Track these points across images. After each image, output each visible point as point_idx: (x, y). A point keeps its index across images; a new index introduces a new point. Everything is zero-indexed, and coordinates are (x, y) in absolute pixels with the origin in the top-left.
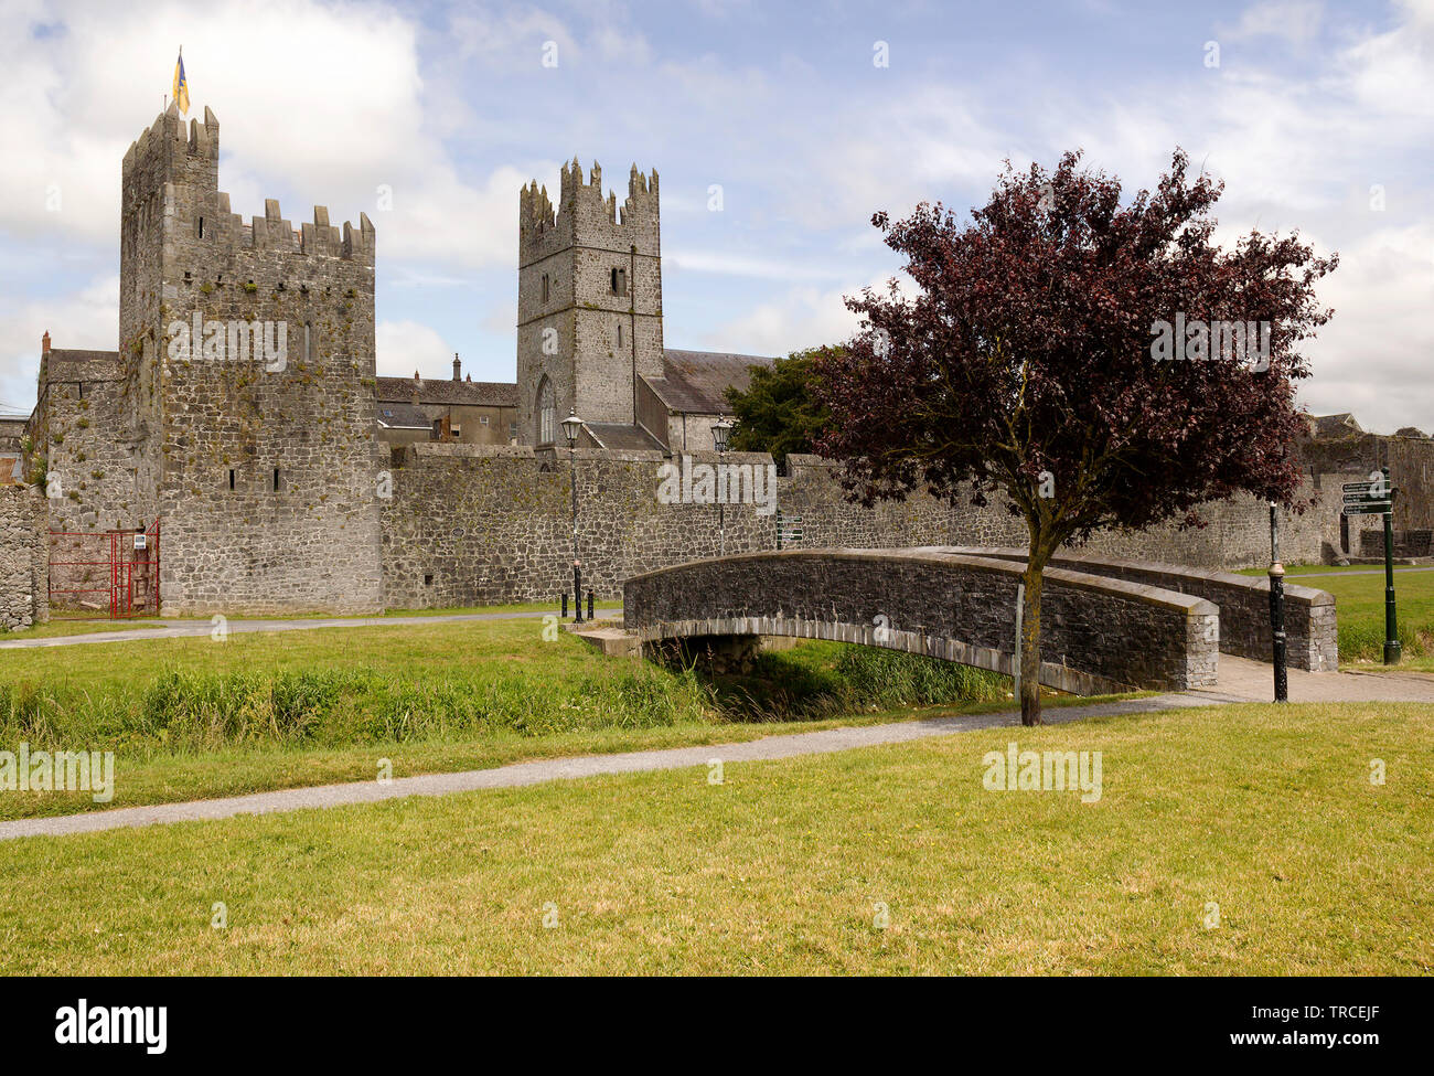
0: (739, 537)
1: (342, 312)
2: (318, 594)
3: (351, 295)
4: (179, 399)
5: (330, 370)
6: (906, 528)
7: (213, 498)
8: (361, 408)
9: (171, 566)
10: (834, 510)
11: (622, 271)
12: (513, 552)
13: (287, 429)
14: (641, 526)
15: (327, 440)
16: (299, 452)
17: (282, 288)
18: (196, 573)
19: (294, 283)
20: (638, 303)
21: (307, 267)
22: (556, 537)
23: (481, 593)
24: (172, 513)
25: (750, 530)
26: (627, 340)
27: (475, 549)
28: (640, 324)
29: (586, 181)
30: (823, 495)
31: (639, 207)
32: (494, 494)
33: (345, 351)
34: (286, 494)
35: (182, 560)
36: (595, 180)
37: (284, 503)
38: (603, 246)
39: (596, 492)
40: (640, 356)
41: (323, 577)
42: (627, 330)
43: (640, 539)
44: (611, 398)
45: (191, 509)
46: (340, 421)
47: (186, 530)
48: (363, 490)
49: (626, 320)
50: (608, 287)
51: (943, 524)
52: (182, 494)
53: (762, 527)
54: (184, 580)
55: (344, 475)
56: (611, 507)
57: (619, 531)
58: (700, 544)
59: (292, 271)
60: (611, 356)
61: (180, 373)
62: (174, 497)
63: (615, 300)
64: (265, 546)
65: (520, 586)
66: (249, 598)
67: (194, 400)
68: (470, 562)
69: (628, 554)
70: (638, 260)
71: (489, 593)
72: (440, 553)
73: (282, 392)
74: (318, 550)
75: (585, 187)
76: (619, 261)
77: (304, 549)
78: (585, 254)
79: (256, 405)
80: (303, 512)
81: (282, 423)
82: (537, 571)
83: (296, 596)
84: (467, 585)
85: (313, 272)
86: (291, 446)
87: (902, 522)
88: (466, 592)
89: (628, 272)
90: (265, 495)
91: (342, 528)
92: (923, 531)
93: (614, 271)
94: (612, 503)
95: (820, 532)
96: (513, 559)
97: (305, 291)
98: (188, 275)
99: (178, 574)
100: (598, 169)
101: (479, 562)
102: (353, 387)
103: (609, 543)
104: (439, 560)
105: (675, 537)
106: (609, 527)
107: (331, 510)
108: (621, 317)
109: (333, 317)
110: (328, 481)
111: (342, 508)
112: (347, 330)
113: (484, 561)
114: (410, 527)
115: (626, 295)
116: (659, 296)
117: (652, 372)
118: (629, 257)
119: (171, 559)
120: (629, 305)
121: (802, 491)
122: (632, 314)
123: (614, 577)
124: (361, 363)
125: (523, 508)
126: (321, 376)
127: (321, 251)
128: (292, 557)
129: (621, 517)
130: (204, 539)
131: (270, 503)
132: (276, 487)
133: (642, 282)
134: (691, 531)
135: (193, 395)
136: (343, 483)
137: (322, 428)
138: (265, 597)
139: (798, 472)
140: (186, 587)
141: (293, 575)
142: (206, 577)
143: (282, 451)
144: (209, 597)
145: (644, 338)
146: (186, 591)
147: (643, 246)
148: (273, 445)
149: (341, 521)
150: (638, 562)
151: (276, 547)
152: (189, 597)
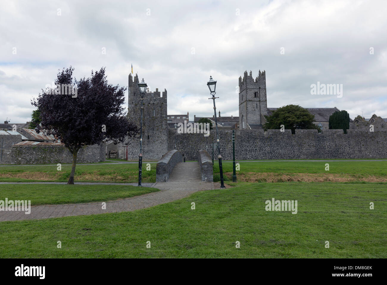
0: (254, 148)
1: (161, 107)
2: (156, 158)
3: (162, 104)
5: (158, 117)
6: (302, 146)
7: (137, 141)
8: (164, 124)
10: (280, 142)
11: (257, 92)
13: (150, 128)
14: (230, 145)
15: (158, 130)
16: (152, 132)
17: (149, 103)
18: (133, 153)
19: (152, 102)
20: (261, 99)
21: (154, 99)
22: (211, 147)
23: (194, 158)
25: (257, 146)
26: (258, 107)
27: (193, 150)
28: (261, 103)
29: (249, 75)
30: (277, 138)
31: (261, 78)
32: (197, 139)
33: (161, 114)
34: (150, 140)
35: (131, 151)
36: (251, 74)
37: (150, 141)
38: (253, 88)
40: (262, 110)
41: (157, 155)
42: (258, 104)
43: (230, 148)
44: (255, 119)
45: (133, 142)
46: (160, 127)
47: (132, 146)
48: (165, 139)
49: (258, 103)
50: (254, 96)
51: (314, 145)
52: (131, 140)
53: (261, 145)
54: (131, 155)
55: (161, 136)
56: (223, 142)
57: (225, 146)
58: (245, 149)
59: (151, 100)
60: (255, 110)
63: (256, 98)
64: (146, 149)
68: (192, 152)
69: (227, 151)
70: (261, 90)
71: (196, 158)
72: (186, 150)
73: (149, 122)
74: (156, 150)
76: (256, 91)
77: (153, 149)
78: (249, 90)
79: (145, 124)
80: (153, 143)
81: (149, 127)
83: (152, 158)
84: (191, 157)
85: (155, 100)
86: (151, 131)
87: (301, 144)
88: (191, 158)
89: (258, 92)
90: (146, 140)
91: (161, 146)
92: (307, 146)
93: (255, 93)
94: (223, 141)
95: (276, 146)
97: (153, 104)
98: (133, 103)
99: (131, 154)
100: (251, 72)
101: (194, 152)
102: (163, 120)
103: (223, 149)
104: (185, 152)
105: (238, 147)
106: (222, 145)
107: (158, 142)
108: (257, 102)
109: (159, 108)
110: (158, 137)
111: (161, 142)
112: (162, 110)
113: (195, 152)
114: (180, 146)
115: (258, 97)
116: (266, 97)
117: (265, 113)
118: (258, 89)
119: (129, 151)
120: (259, 99)
121: (271, 137)
122: (260, 101)
124: (164, 116)
125: (203, 142)
126: (157, 119)
127: (157, 96)
128: (151, 151)
129: (225, 143)
130: (135, 148)
131: (147, 141)
132: (148, 139)
133: (262, 94)
134: (242, 146)
136: (161, 138)
137: (157, 128)
138: (146, 158)
141: (151, 154)
142: (135, 154)
143: (149, 132)
144: (136, 158)
145: (262, 106)
146: (132, 157)
147: (262, 87)
148: (148, 131)
149: (160, 144)
151: (148, 149)
152: (132, 158)
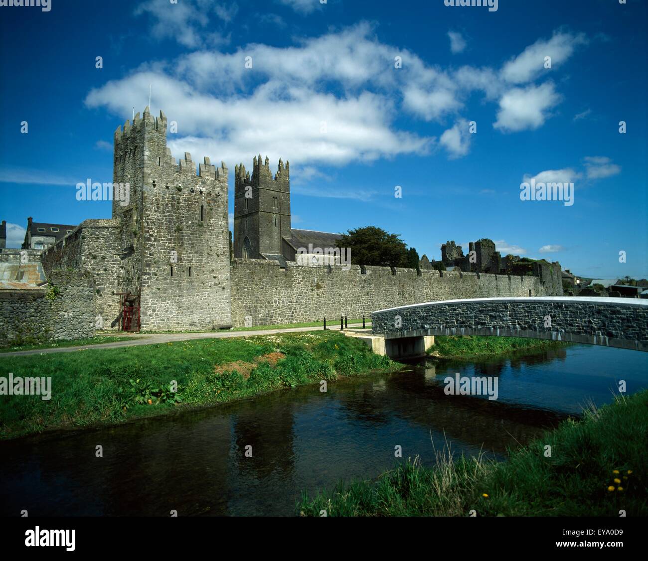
1: (215, 202)
3: (219, 194)
4: (150, 235)
5: (211, 226)
7: (164, 279)
9: (146, 309)
11: (276, 198)
12: (272, 303)
13: (194, 250)
16: (199, 260)
17: (192, 190)
18: (156, 312)
19: (197, 188)
20: (282, 210)
21: (202, 182)
24: (146, 286)
26: (278, 224)
28: (282, 218)
29: (263, 163)
31: (282, 174)
34: (194, 278)
35: (150, 307)
36: (267, 163)
37: (193, 282)
38: (270, 189)
39: (301, 279)
40: (283, 230)
42: (278, 220)
45: (155, 284)
47: (152, 293)
49: (278, 217)
50: (271, 204)
52: (151, 278)
54: (151, 316)
59: (196, 183)
60: (272, 230)
61: (151, 224)
62: (148, 279)
63: (274, 209)
64: (185, 301)
65: (275, 317)
66: (178, 323)
67: (156, 236)
70: (282, 194)
72: (246, 304)
73: (192, 234)
74: (206, 302)
75: (263, 166)
76: (275, 194)
77: (201, 302)
78: (263, 191)
79: (182, 239)
80: (200, 286)
81: (192, 247)
82: (281, 311)
85: (205, 184)
86: (196, 257)
89: (278, 198)
90: (185, 278)
93: (274, 198)
96: (273, 306)
97: (201, 192)
98: (154, 182)
99: (149, 313)
100: (267, 159)
102: (220, 233)
103: (306, 299)
108: (276, 215)
109: (212, 203)
111: (216, 285)
115: (277, 207)
117: (287, 236)
118: (278, 193)
119: (146, 306)
120: (279, 211)
122: (280, 214)
123: (308, 313)
126: (208, 228)
127: (207, 176)
128: (196, 305)
130: (160, 297)
131: (187, 282)
132: (190, 275)
133: (283, 202)
135: (156, 234)
139: (368, 272)
140: (152, 319)
142: (161, 314)
143: (192, 260)
145: (284, 224)
146: (152, 321)
147: (284, 189)
148: (189, 257)
150: (316, 307)
151: (189, 301)
152: (153, 323)
